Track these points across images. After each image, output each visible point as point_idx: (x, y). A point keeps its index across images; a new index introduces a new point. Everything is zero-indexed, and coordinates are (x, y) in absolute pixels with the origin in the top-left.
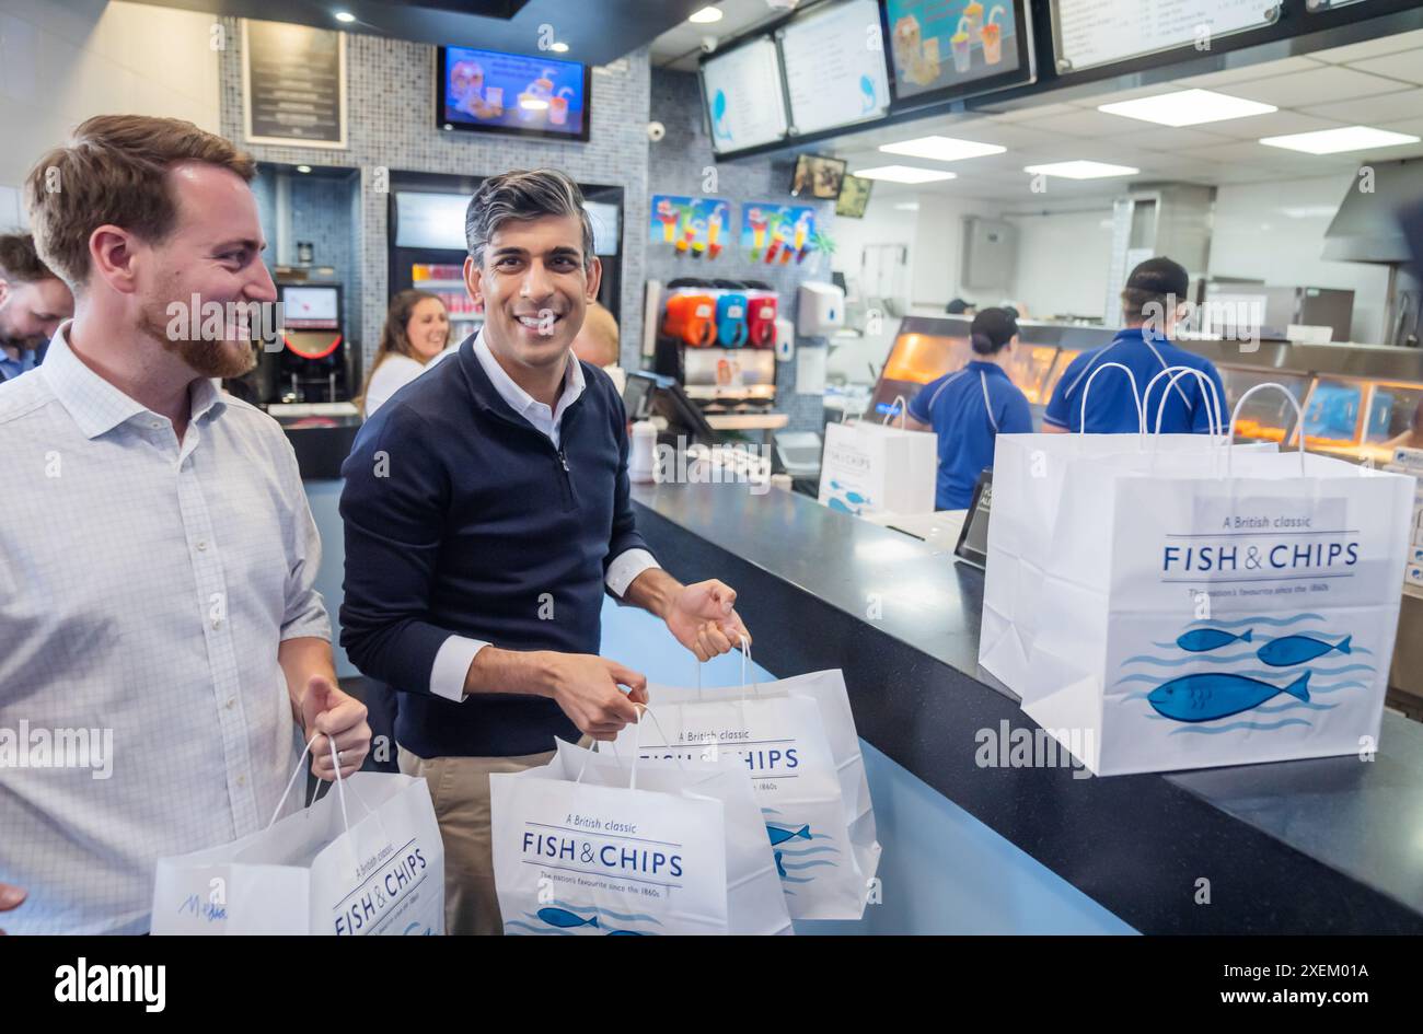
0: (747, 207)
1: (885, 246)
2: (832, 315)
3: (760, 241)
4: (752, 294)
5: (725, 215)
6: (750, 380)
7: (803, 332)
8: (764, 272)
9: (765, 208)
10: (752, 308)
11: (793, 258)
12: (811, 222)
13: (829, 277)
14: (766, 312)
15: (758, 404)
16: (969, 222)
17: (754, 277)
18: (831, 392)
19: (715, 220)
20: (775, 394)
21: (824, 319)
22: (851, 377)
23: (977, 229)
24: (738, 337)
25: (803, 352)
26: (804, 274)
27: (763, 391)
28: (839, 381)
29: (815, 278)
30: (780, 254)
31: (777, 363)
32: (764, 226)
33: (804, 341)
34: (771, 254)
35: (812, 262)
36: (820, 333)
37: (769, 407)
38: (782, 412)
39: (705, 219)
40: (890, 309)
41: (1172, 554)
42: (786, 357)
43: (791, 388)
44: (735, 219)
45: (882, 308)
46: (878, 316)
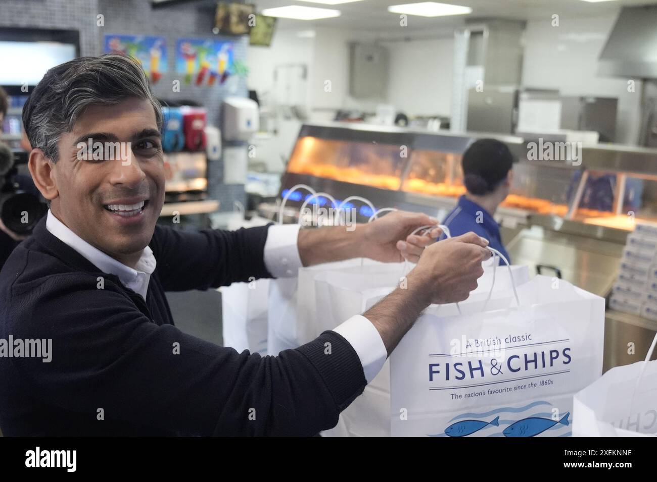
0: (179, 44)
1: (291, 66)
2: (249, 123)
3: (191, 68)
4: (186, 110)
5: (163, 49)
6: (189, 176)
7: (228, 136)
8: (195, 92)
9: (194, 42)
10: (187, 121)
11: (217, 80)
12: (230, 52)
13: (246, 94)
14: (197, 124)
15: (194, 195)
16: (352, 47)
17: (188, 96)
18: (253, 179)
19: (156, 54)
20: (208, 185)
21: (242, 126)
22: (271, 167)
23: (358, 51)
24: (176, 144)
25: (230, 152)
26: (226, 93)
27: (199, 184)
28: (260, 169)
29: (235, 95)
30: (206, 78)
31: (208, 161)
32: (193, 57)
33: (230, 142)
34: (200, 78)
35: (232, 84)
36: (241, 137)
37: (203, 196)
38: (214, 199)
40: (297, 113)
41: (434, 369)
42: (215, 156)
43: (221, 179)
44: (171, 52)
45: (289, 113)
46: (287, 118)
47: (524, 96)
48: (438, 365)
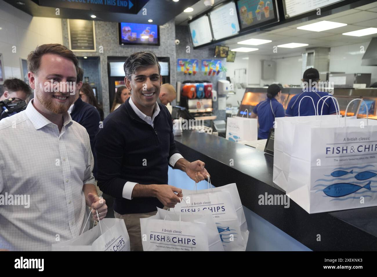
0: (203, 61)
1: (240, 69)
2: (227, 88)
3: (207, 69)
4: (205, 84)
5: (197, 63)
6: (206, 107)
7: (220, 93)
8: (208, 78)
9: (207, 61)
10: (206, 88)
11: (216, 74)
12: (220, 64)
13: (226, 78)
14: (209, 89)
15: (208, 114)
16: (262, 62)
17: (205, 79)
18: (228, 109)
19: (194, 65)
20: (213, 110)
21: (225, 90)
22: (233, 104)
23: (265, 64)
24: (202, 96)
25: (220, 99)
26: (219, 78)
27: (209, 110)
28: (230, 106)
29: (222, 79)
30: (212, 73)
31: (213, 102)
32: (207, 66)
33: (220, 95)
34: (210, 73)
35: (221, 75)
36: (224, 93)
37: (211, 114)
38: (215, 115)
39: (192, 65)
40: (242, 86)
41: (328, 149)
42: (215, 100)
43: (217, 109)
44: (200, 64)
45: (240, 86)
46: (239, 88)
47: (331, 75)
48: (330, 148)
